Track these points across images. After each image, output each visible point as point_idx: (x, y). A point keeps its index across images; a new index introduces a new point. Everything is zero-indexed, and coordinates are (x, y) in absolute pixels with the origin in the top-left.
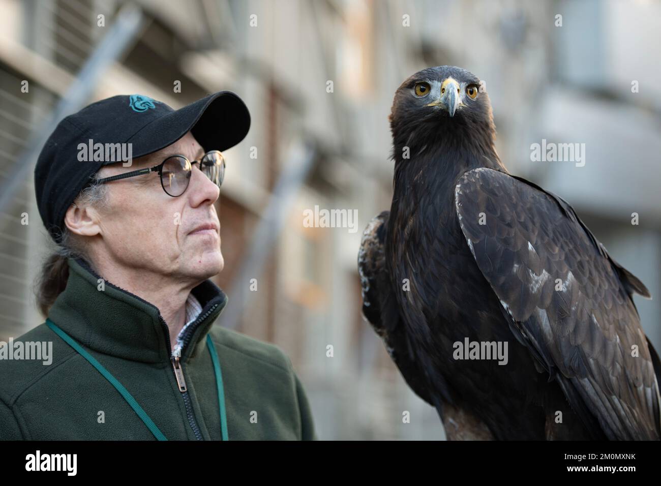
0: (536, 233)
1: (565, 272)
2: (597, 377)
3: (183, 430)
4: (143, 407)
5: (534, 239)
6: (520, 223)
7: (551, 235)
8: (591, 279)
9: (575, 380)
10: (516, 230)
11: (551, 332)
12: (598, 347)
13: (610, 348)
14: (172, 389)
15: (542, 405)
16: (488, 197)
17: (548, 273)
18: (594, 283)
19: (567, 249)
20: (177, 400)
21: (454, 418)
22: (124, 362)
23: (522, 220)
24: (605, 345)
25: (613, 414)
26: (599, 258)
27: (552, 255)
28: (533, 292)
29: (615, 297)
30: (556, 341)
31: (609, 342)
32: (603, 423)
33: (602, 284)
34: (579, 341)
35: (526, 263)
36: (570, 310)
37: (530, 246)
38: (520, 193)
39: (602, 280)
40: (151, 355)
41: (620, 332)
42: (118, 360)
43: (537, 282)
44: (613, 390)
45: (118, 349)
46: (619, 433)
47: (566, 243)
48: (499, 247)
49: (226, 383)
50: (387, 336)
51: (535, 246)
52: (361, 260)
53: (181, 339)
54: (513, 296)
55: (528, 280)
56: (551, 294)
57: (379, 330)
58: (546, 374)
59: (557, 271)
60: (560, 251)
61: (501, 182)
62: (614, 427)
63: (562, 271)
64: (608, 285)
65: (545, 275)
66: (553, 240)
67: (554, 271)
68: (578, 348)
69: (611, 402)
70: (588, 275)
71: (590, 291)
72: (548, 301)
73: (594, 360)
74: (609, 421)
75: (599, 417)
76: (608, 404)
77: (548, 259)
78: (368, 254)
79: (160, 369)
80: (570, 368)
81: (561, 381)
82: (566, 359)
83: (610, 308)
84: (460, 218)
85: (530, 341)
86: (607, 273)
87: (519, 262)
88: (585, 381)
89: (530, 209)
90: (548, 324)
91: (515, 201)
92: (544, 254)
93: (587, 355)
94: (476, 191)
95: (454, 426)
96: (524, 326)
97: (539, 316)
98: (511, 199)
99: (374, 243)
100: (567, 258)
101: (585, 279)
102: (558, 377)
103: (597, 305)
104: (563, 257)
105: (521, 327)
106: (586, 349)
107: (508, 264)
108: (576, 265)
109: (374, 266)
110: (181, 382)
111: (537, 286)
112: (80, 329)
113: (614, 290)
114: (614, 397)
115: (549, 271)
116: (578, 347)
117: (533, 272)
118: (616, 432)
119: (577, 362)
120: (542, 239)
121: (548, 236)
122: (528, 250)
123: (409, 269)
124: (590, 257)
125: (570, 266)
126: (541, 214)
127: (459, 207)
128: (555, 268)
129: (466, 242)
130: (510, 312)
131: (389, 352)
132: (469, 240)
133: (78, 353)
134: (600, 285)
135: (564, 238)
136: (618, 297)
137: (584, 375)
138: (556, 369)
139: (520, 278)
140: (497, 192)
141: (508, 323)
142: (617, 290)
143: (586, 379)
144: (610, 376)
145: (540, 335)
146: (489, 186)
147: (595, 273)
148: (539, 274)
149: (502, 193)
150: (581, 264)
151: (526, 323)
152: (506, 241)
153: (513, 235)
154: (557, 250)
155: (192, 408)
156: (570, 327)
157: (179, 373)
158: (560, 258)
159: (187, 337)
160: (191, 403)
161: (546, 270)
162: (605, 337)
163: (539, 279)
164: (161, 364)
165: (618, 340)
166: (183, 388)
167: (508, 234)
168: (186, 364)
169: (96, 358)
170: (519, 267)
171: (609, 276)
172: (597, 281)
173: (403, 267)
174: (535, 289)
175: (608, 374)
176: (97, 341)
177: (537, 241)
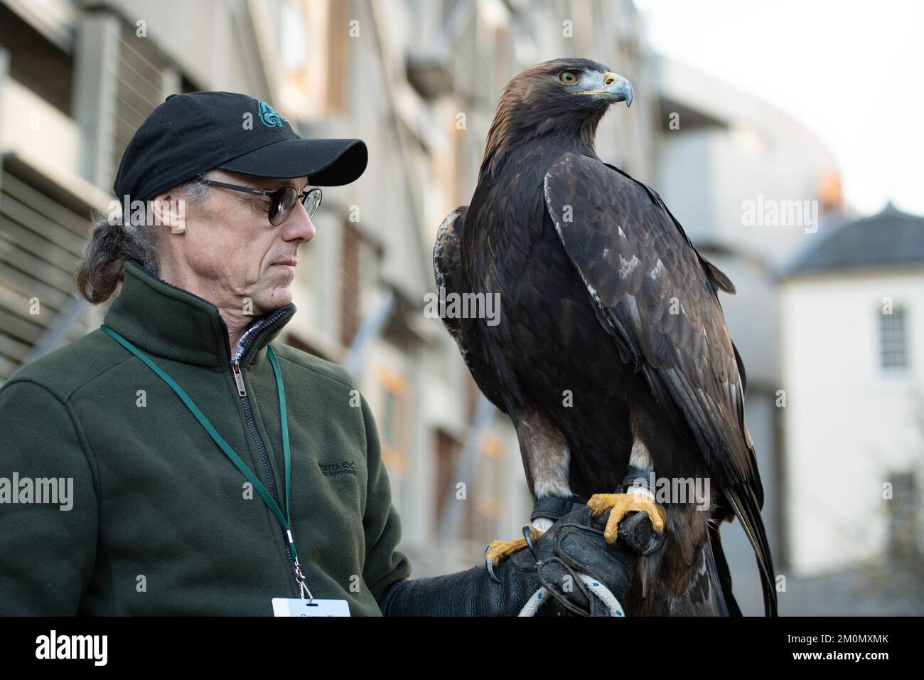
0: (627, 218)
1: (654, 258)
2: (683, 368)
3: (243, 433)
4: (200, 409)
5: (625, 222)
6: (611, 206)
7: (642, 221)
8: (680, 268)
9: (662, 370)
10: (606, 215)
11: (639, 319)
12: (685, 338)
13: (698, 340)
14: (231, 392)
15: (626, 399)
16: (578, 181)
17: (639, 259)
18: (682, 273)
19: (657, 236)
20: (236, 405)
21: (528, 421)
22: (182, 364)
23: (613, 203)
24: (692, 337)
25: (699, 407)
26: (687, 247)
27: (642, 240)
28: (623, 278)
29: (703, 289)
30: (644, 330)
31: (697, 334)
32: (688, 416)
33: (691, 275)
34: (667, 330)
35: (616, 247)
36: (659, 298)
37: (621, 231)
38: (611, 177)
39: (691, 271)
40: (210, 358)
41: (706, 324)
42: (175, 363)
43: (627, 268)
44: (699, 383)
45: (176, 351)
46: (703, 426)
47: (656, 229)
48: (589, 231)
49: (287, 393)
50: (461, 337)
51: (625, 231)
52: (436, 255)
53: (242, 345)
54: (603, 282)
55: (618, 264)
56: (641, 281)
57: (454, 330)
58: (632, 365)
59: (647, 258)
60: (650, 236)
61: (592, 166)
62: (700, 421)
63: (651, 257)
64: (696, 277)
65: (635, 261)
66: (644, 226)
67: (644, 257)
68: (666, 338)
69: (696, 394)
70: (677, 264)
71: (679, 281)
72: (637, 288)
73: (681, 350)
74: (695, 413)
75: (685, 411)
76: (694, 397)
77: (638, 244)
78: (445, 249)
79: (219, 373)
80: (658, 358)
81: (647, 373)
82: (654, 348)
83: (698, 298)
84: (549, 201)
85: (617, 330)
86: (695, 263)
87: (610, 247)
88: (671, 372)
89: (621, 194)
90: (637, 311)
91: (606, 184)
92: (634, 239)
93: (674, 345)
94: (566, 174)
95: (529, 429)
96: (612, 313)
97: (628, 303)
98: (601, 181)
99: (450, 237)
100: (656, 246)
101: (675, 268)
102: (644, 368)
103: (685, 295)
104: (653, 244)
105: (608, 313)
106: (674, 338)
107: (597, 248)
108: (665, 253)
109: (450, 261)
110: (241, 387)
111: (627, 272)
112: (137, 332)
113: (701, 282)
114: (700, 390)
115: (639, 257)
116: (666, 336)
117: (623, 257)
118: (700, 425)
119: (664, 351)
120: (633, 224)
121: (639, 221)
122: (618, 235)
123: (490, 256)
124: (678, 245)
125: (660, 253)
126: (631, 199)
127: (548, 190)
128: (645, 254)
129: (553, 226)
130: (597, 299)
131: (462, 354)
132: (557, 224)
133: (134, 355)
134: (688, 276)
135: (654, 224)
136: (705, 290)
137: (670, 366)
138: (643, 359)
139: (610, 263)
140: (588, 176)
141: (594, 311)
142: (705, 282)
143: (673, 370)
144: (697, 368)
145: (628, 322)
146: (579, 168)
147: (683, 262)
148: (629, 259)
149: (593, 176)
150: (670, 253)
151: (613, 309)
152: (597, 225)
153: (604, 218)
154: (647, 236)
155: (252, 413)
156: (659, 315)
157: (239, 378)
158: (650, 244)
159: (247, 345)
160: (251, 408)
161: (636, 256)
162: (693, 329)
163: (629, 265)
164: (220, 368)
165: (705, 333)
166: (242, 393)
167: (599, 218)
168: (245, 369)
169: (152, 360)
170: (609, 252)
171: (697, 267)
172: (686, 270)
173: (482, 254)
174: (625, 275)
175: (694, 365)
176: (154, 343)
177: (627, 226)
